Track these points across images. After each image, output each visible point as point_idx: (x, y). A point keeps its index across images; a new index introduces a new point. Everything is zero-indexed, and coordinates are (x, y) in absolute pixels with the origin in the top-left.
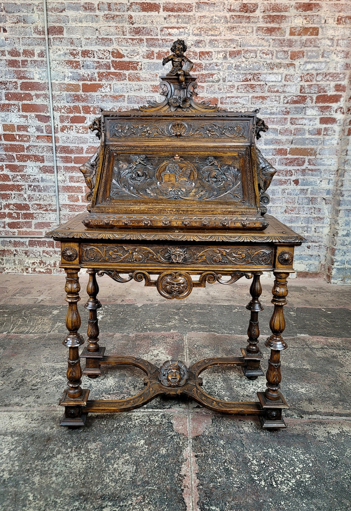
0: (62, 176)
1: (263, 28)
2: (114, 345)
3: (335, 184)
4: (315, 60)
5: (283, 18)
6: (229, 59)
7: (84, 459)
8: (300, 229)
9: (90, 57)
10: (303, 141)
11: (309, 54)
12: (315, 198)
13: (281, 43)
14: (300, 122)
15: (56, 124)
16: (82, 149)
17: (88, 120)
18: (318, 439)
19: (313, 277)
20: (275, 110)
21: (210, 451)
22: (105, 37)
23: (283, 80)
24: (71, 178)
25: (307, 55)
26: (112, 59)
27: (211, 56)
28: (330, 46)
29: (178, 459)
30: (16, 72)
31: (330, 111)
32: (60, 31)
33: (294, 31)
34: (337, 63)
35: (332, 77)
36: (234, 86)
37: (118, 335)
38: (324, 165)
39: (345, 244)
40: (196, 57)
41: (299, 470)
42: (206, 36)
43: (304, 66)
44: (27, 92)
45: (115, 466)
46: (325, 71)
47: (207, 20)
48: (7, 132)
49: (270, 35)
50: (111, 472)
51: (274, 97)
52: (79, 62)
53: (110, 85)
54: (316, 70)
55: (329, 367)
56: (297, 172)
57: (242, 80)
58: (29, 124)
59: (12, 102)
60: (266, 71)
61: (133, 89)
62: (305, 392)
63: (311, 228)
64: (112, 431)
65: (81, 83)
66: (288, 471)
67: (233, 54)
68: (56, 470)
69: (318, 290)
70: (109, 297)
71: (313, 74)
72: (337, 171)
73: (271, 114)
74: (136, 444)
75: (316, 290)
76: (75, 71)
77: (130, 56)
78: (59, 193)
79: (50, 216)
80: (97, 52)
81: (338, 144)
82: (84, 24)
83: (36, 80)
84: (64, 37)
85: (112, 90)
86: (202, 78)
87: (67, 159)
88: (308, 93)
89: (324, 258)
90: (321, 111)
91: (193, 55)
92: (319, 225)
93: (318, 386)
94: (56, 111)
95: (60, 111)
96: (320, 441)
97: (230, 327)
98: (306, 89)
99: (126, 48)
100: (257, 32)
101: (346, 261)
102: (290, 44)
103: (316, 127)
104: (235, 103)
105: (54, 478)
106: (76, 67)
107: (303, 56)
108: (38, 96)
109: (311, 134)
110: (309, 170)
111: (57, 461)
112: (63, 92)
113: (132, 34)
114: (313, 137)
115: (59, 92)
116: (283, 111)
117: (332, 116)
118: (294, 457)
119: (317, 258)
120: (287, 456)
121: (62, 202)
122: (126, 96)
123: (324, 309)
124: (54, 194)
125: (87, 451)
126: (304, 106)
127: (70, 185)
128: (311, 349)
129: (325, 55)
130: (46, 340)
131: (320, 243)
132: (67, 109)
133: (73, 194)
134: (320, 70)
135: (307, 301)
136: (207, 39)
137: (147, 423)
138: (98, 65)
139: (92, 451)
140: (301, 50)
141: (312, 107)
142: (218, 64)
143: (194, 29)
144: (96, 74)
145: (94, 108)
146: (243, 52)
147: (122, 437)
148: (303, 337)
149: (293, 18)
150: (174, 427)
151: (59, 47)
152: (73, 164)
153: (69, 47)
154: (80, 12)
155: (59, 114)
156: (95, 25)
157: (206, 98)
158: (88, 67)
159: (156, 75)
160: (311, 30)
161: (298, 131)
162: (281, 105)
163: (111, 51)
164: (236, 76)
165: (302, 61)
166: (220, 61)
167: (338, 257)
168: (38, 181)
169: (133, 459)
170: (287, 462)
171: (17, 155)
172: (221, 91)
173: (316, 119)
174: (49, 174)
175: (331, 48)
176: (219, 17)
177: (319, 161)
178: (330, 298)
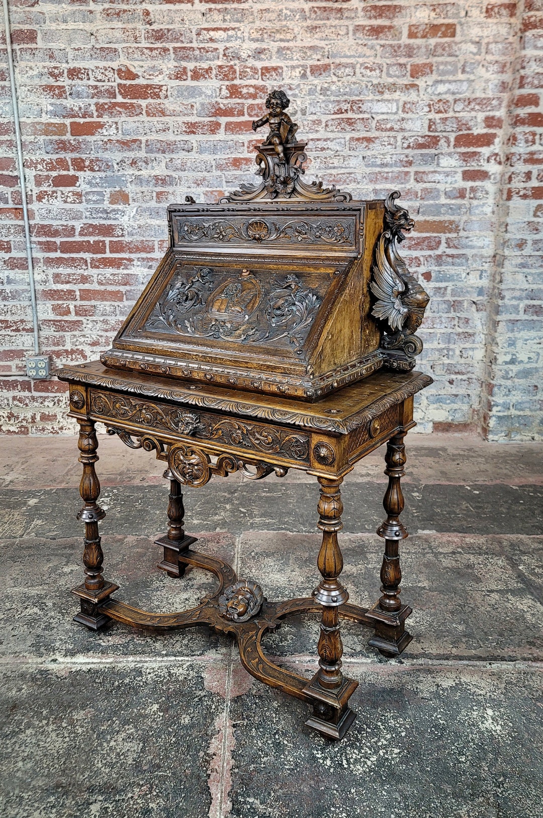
0: (42, 273)
1: (364, 27)
2: (124, 556)
3: (492, 278)
4: (451, 78)
5: (397, 10)
6: (311, 78)
7: (66, 735)
8: (437, 353)
9: (82, 79)
10: (437, 209)
11: (441, 67)
12: (460, 302)
13: (395, 51)
14: (431, 177)
15: (28, 189)
16: (73, 228)
17: (81, 180)
18: (421, 695)
19: (460, 431)
20: (389, 159)
21: (256, 718)
22: (106, 46)
23: (400, 112)
24: (57, 276)
25: (438, 69)
26: (119, 81)
27: (281, 75)
28: (475, 54)
29: (207, 730)
31: (479, 161)
32: (31, 37)
33: (415, 31)
34: (487, 81)
35: (479, 104)
36: (320, 122)
37: (131, 539)
38: (472, 247)
39: (509, 376)
40: (256, 76)
41: (385, 742)
42: (272, 43)
43: (434, 88)
45: (112, 743)
46: (467, 95)
47: (273, 16)
49: (377, 39)
50: (105, 752)
51: (386, 139)
52: (64, 87)
53: (116, 123)
54: (453, 93)
55: (458, 585)
56: (429, 259)
57: (332, 112)
60: (371, 97)
61: (154, 129)
62: (413, 624)
63: (453, 350)
64: (111, 691)
65: (68, 121)
66: (369, 744)
67: (317, 70)
68: (23, 751)
69: (466, 453)
70: (120, 474)
71: (448, 101)
72: (494, 256)
73: (383, 165)
74: (145, 710)
75: (462, 453)
76: (58, 102)
77: (148, 77)
78: (38, 302)
79: (23, 339)
80: (93, 71)
81: (493, 212)
82: (71, 26)
84: (38, 46)
85: (120, 132)
87: (49, 245)
88: (441, 131)
89: (477, 399)
90: (464, 160)
91: (251, 73)
92: (467, 345)
93: (435, 614)
94: (28, 167)
95: (36, 167)
96: (422, 698)
97: (313, 522)
98: (438, 125)
99: (141, 63)
100: (354, 34)
101: (512, 404)
102: (410, 51)
103: (456, 186)
104: (323, 149)
105: (20, 764)
106: (60, 96)
107: (432, 72)
109: (449, 197)
110: (448, 256)
111: (25, 738)
112: (39, 137)
113: (150, 41)
114: (453, 202)
115: (33, 137)
116: (401, 161)
117: (483, 169)
118: (379, 724)
119: (466, 400)
120: (370, 722)
121: (42, 317)
122: (144, 141)
123: (469, 486)
124: (28, 303)
125: (72, 723)
126: (436, 152)
127: (55, 289)
128: (436, 555)
129: (467, 69)
130: (16, 549)
131: (469, 375)
132: (46, 164)
133: (60, 302)
134: (460, 93)
135: (443, 473)
136: (274, 46)
137: (165, 678)
138: (96, 91)
139: (79, 723)
140: (428, 61)
141: (450, 154)
142: (293, 87)
143: (252, 31)
144: (92, 106)
145: (92, 161)
146: (332, 67)
147: (125, 701)
148: (427, 535)
149: (413, 9)
150: (205, 684)
151: (30, 64)
152: (58, 254)
153: (47, 64)
154: (63, 5)
155: (34, 173)
156: (88, 27)
158: (79, 95)
159: (192, 106)
160: (443, 29)
161: (428, 192)
162: (399, 150)
163: (116, 68)
164: (323, 105)
165: (430, 79)
166: (296, 82)
167: (499, 399)
168: (2, 283)
169: (140, 732)
170: (369, 730)
173: (456, 172)
174: (20, 271)
175: (477, 57)
176: (291, 11)
177: (464, 241)
178: (483, 467)
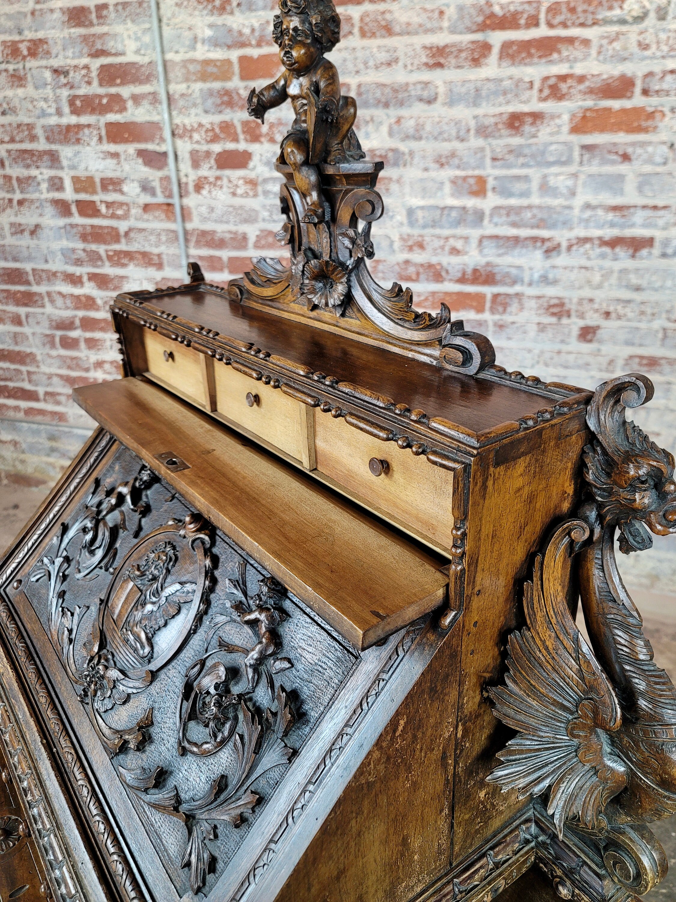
15: (182, 174)
16: (245, 237)
17: (255, 159)
30: (85, 39)
44: (113, 90)
48: (83, 196)
58: (124, 175)
59: (84, 119)
61: (371, 63)
65: (234, 55)
76: (219, 20)
83: (130, 57)
86: (585, 11)
87: (213, 261)
94: (181, 137)
95: (191, 137)
106: (222, 10)
108: (136, 99)
112: (193, 86)
115: (185, 85)
132: (205, 132)
152: (226, 276)
155: (189, 147)
157: (595, 79)
158: (251, 7)
159: (442, 13)
171: (107, 251)
172: (648, 53)
